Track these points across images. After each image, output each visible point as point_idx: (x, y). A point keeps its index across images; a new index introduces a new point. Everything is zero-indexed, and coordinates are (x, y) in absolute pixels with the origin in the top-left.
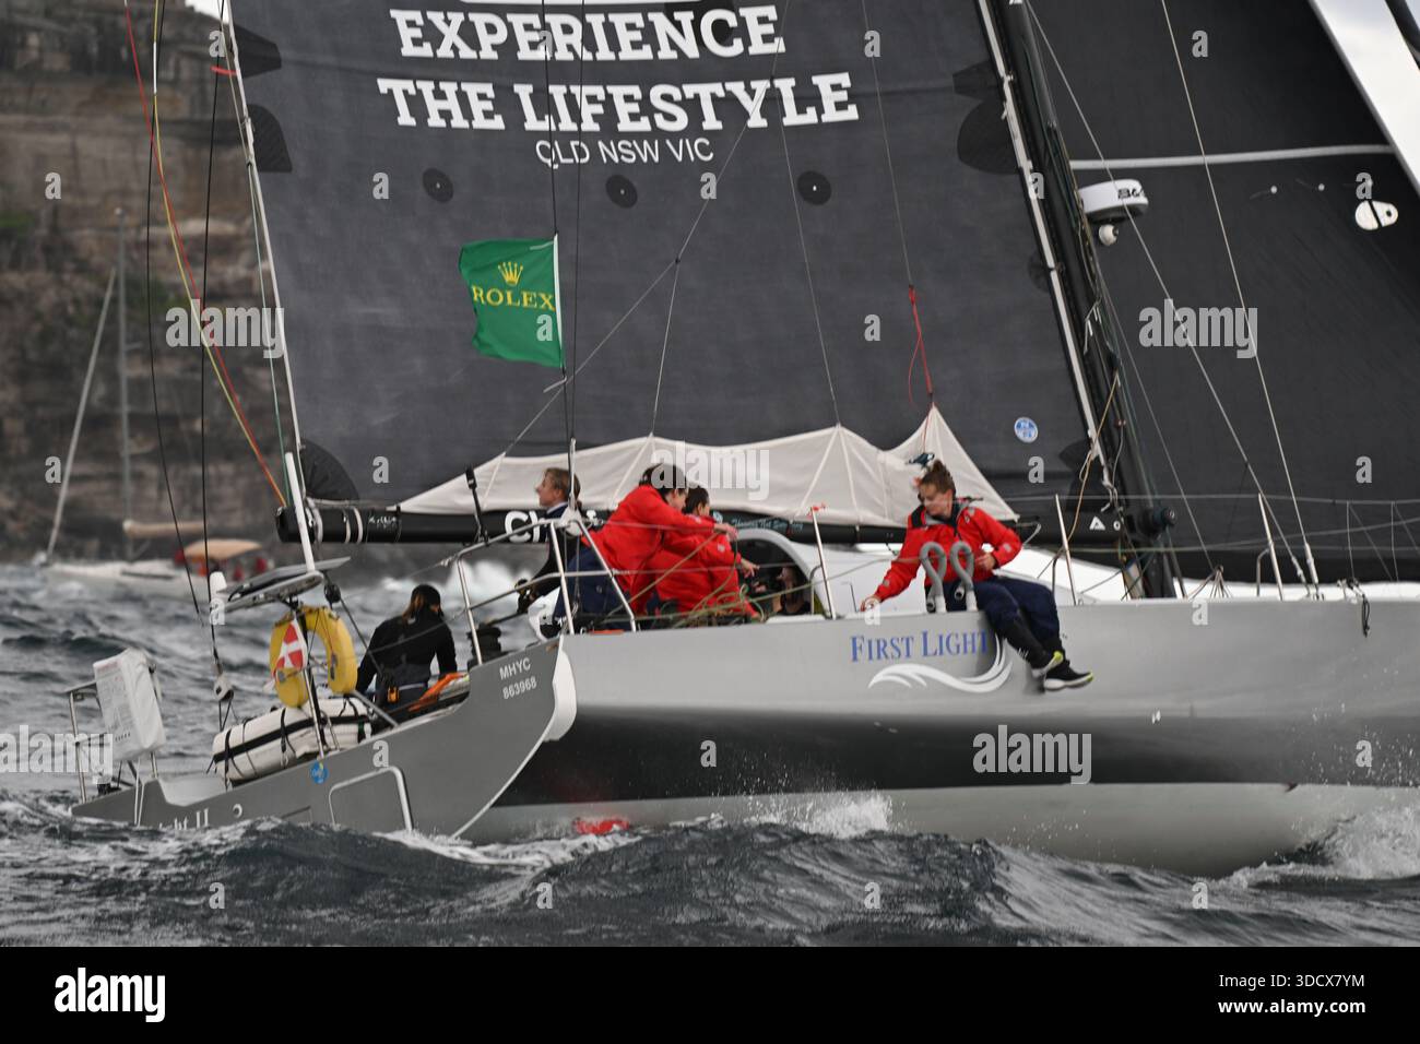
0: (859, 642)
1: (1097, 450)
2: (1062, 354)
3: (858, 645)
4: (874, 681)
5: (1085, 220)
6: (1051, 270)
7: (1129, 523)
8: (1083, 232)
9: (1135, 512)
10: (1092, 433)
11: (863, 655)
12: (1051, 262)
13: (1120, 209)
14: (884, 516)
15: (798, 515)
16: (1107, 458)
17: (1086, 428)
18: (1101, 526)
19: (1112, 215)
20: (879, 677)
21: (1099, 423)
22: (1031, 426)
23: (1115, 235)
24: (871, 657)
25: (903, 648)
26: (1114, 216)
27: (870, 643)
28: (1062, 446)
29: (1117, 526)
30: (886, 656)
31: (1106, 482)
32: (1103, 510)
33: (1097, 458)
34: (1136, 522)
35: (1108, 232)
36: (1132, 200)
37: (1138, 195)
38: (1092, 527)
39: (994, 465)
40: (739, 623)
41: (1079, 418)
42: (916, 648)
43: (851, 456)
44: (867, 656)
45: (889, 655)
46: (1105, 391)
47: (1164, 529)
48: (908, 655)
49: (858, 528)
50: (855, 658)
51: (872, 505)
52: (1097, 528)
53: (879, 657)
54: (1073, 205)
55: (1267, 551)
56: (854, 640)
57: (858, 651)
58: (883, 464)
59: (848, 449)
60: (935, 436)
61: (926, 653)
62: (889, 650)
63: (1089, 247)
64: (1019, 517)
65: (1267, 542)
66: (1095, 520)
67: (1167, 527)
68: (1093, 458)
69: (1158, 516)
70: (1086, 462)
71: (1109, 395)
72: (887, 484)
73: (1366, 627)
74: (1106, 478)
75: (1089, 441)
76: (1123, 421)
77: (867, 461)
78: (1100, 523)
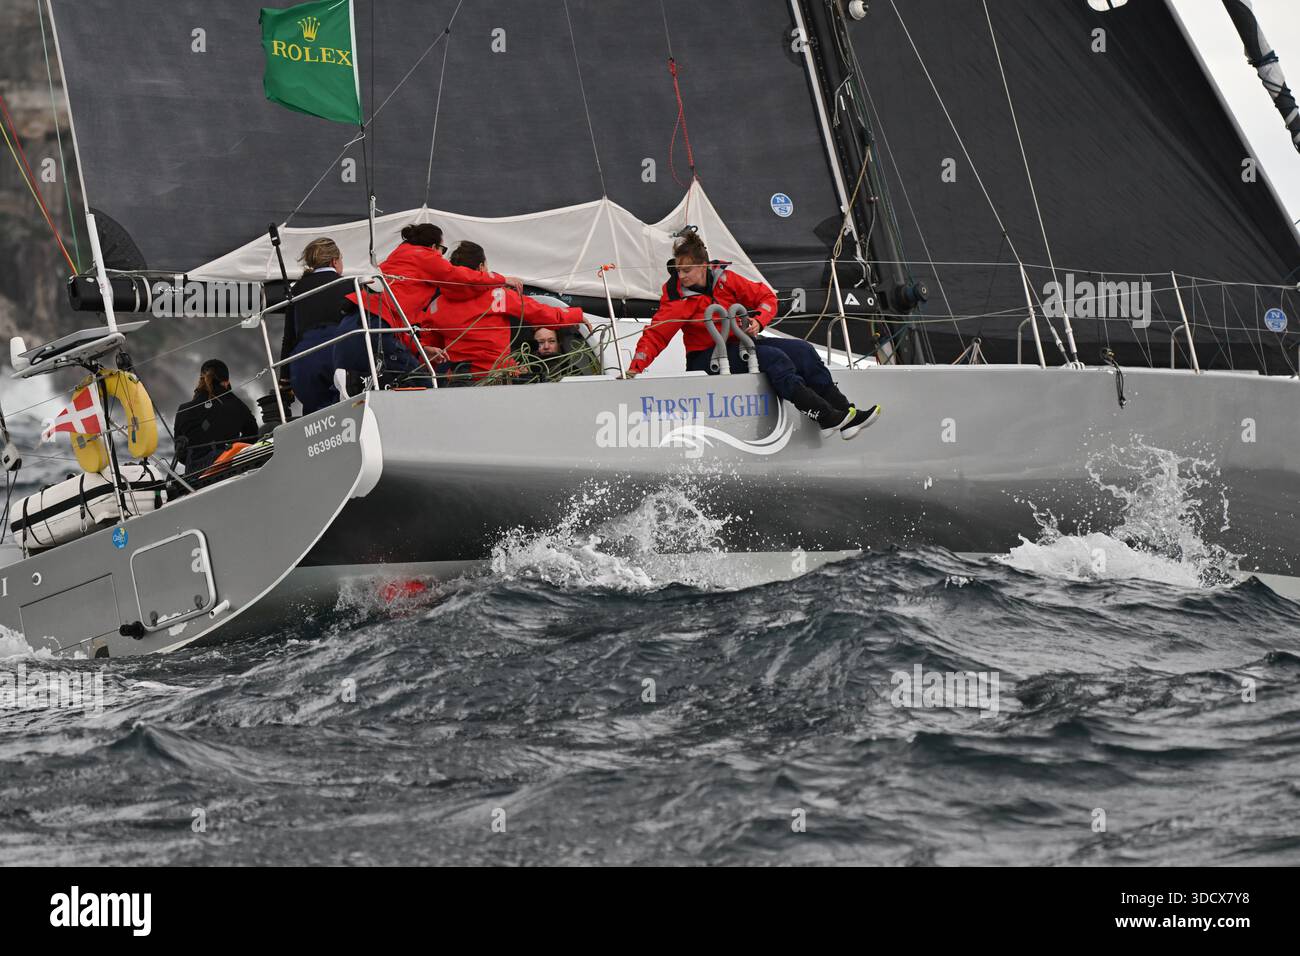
1: (850, 224)
2: (815, 129)
7: (882, 298)
9: (887, 288)
10: (845, 208)
12: (803, 36)
14: (649, 290)
15: (567, 286)
16: (859, 234)
17: (839, 203)
18: (856, 302)
21: (852, 197)
22: (787, 201)
28: (816, 221)
29: (870, 301)
31: (859, 258)
32: (857, 285)
33: (851, 233)
34: (888, 298)
38: (847, 303)
39: (751, 240)
41: (833, 194)
43: (618, 228)
46: (856, 166)
47: (916, 304)
49: (624, 302)
51: (639, 279)
52: (852, 303)
55: (1028, 319)
58: (648, 237)
59: (612, 221)
60: (696, 209)
63: (841, 21)
64: (777, 291)
65: (1028, 310)
66: (850, 296)
67: (919, 303)
68: (846, 234)
69: (910, 293)
70: (840, 237)
71: (861, 169)
72: (652, 257)
73: (1121, 398)
74: (859, 253)
75: (842, 216)
76: (874, 195)
77: (633, 233)
78: (854, 299)
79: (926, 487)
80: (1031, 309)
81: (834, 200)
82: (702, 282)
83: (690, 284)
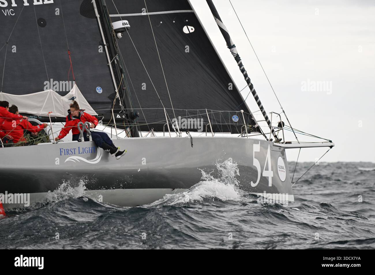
0: (62, 150)
1: (118, 95)
2: (108, 69)
3: (61, 151)
4: (66, 161)
5: (114, 31)
6: (105, 45)
7: (127, 116)
8: (113, 35)
9: (128, 113)
10: (117, 91)
11: (63, 154)
12: (105, 43)
13: (124, 28)
14: (63, 115)
15: (40, 114)
16: (120, 98)
17: (115, 89)
18: (120, 117)
19: (121, 30)
20: (67, 160)
21: (118, 88)
22: (100, 89)
23: (122, 35)
24: (65, 154)
25: (73, 151)
26: (122, 30)
27: (65, 150)
28: (108, 95)
29: (124, 117)
30: (69, 154)
31: (121, 105)
32: (120, 112)
33: (118, 98)
34: (129, 116)
35: (120, 35)
36: (126, 26)
37: (128, 25)
38: (117, 117)
39: (91, 100)
40: (30, 145)
41: (113, 87)
42: (77, 151)
43: (54, 98)
44: (64, 154)
45: (70, 154)
46: (120, 79)
47: (136, 117)
48: (75, 154)
49: (56, 118)
50: (61, 155)
51: (60, 112)
52: (118, 117)
53: (67, 154)
54: (111, 27)
55: (166, 124)
56: (60, 149)
57: (62, 152)
58: (62, 100)
59: (53, 95)
60: (76, 92)
61: (79, 153)
62: (70, 152)
63: (115, 39)
64: (98, 114)
65: (166, 121)
66: (118, 115)
67: (137, 117)
68: (117, 98)
69: (134, 114)
70: (115, 99)
71: (121, 80)
72: (63, 105)
73: (192, 145)
74: (120, 103)
75: (116, 93)
76: (125, 87)
77: (58, 99)
78: (119, 116)
79: (138, 171)
80: (167, 121)
81: (113, 89)
82: (77, 115)
83: (74, 115)
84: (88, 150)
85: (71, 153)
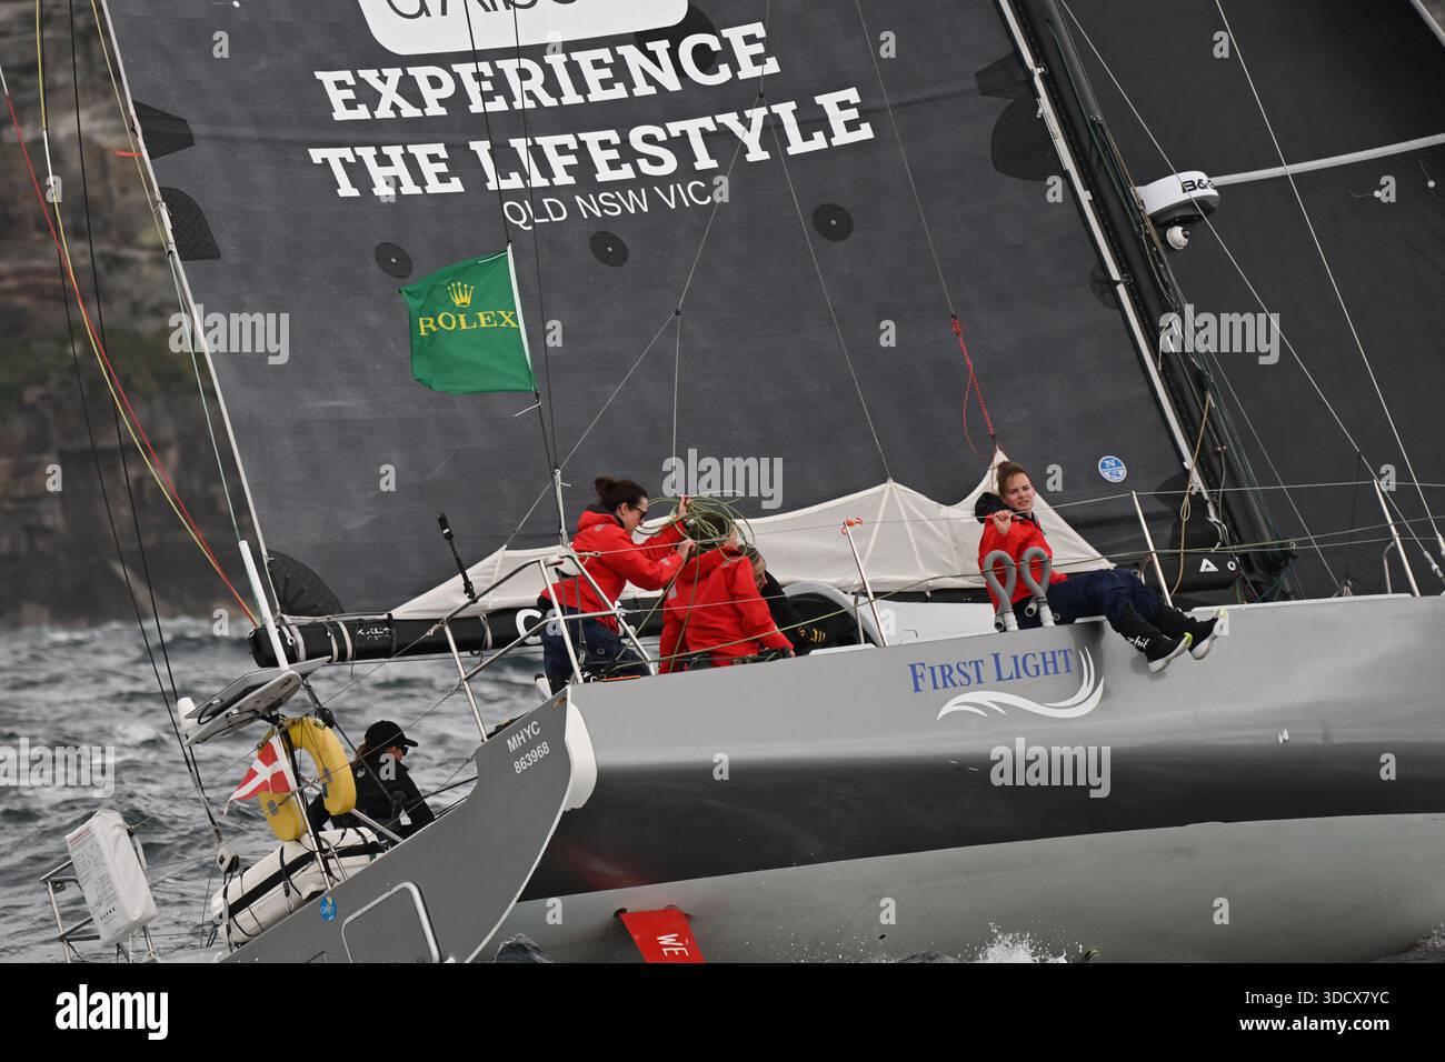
0: (919, 670)
1: (1196, 482)
2: (1143, 378)
3: (919, 674)
4: (941, 715)
5: (1149, 223)
6: (1117, 283)
7: (1245, 561)
8: (1148, 237)
9: (1251, 550)
10: (1189, 463)
11: (925, 684)
12: (1116, 276)
13: (1188, 204)
16: (1210, 492)
17: (1182, 459)
18: (1213, 568)
19: (1179, 213)
20: (948, 708)
21: (1195, 449)
22: (1118, 464)
23: (1185, 236)
24: (935, 687)
25: (971, 672)
26: (1185, 215)
27: (932, 669)
29: (1232, 566)
30: (954, 685)
31: (1213, 518)
32: (1213, 550)
33: (1200, 492)
34: (1252, 560)
35: (1176, 235)
36: (1198, 193)
37: (1205, 187)
38: (1202, 570)
39: (1080, 512)
41: (1171, 449)
42: (988, 671)
43: (910, 513)
44: (932, 686)
45: (957, 683)
46: (1196, 415)
47: (1287, 563)
48: (979, 681)
49: (929, 591)
50: (917, 689)
52: (1208, 570)
53: (945, 686)
54: (1132, 207)
55: (1392, 543)
56: (913, 667)
57: (920, 680)
58: (946, 517)
59: (904, 503)
61: (1000, 678)
62: (956, 676)
63: (1157, 252)
66: (1206, 562)
67: (1290, 561)
68: (1193, 493)
69: (1278, 552)
70: (1187, 499)
71: (1202, 418)
72: (955, 540)
74: (1212, 513)
75: (1187, 473)
76: (1222, 445)
77: (928, 517)
78: (1210, 563)
79: (1281, 741)
80: (1392, 527)
81: (1175, 457)
84: (1040, 661)
85: (965, 681)
